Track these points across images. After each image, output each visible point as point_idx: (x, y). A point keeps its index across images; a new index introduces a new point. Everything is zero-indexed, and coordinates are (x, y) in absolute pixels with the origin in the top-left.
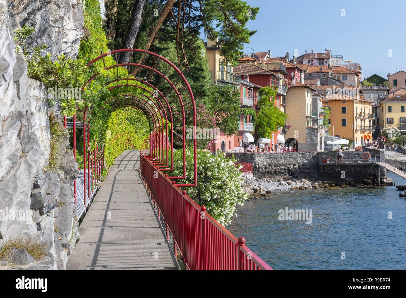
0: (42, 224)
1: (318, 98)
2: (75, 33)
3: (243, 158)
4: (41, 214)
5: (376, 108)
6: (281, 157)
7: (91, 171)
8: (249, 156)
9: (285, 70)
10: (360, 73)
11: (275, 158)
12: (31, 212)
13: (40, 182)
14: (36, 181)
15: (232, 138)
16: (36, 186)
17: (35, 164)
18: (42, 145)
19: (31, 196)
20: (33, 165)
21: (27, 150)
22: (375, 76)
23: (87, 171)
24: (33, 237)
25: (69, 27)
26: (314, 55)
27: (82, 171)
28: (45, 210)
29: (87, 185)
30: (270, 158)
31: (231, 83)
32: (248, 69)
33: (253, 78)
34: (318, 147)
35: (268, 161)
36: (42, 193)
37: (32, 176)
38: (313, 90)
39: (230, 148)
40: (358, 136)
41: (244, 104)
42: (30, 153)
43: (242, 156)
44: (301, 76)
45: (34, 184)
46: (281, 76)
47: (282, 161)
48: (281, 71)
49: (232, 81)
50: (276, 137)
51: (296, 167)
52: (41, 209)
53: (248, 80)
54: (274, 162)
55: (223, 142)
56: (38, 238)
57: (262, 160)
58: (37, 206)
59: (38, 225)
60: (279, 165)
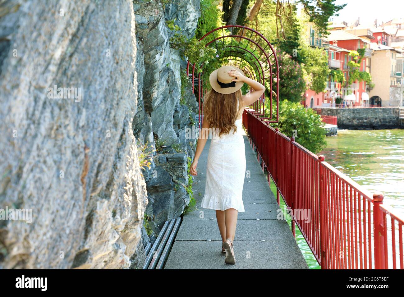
0: (180, 134)
3: (329, 112)
4: (179, 128)
6: (363, 113)
8: (335, 111)
9: (372, 35)
11: (358, 113)
12: (173, 127)
13: (178, 109)
14: (176, 109)
15: (320, 96)
16: (176, 111)
17: (176, 98)
19: (173, 117)
20: (175, 98)
21: (172, 90)
24: (175, 140)
28: (181, 126)
30: (353, 113)
33: (340, 42)
35: (352, 115)
36: (180, 116)
37: (175, 105)
39: (318, 104)
42: (173, 92)
43: (329, 110)
45: (175, 110)
46: (367, 40)
47: (364, 116)
48: (369, 36)
49: (322, 46)
50: (360, 95)
51: (378, 120)
52: (179, 125)
53: (336, 45)
54: (358, 116)
55: (312, 99)
56: (177, 141)
57: (346, 115)
58: (177, 123)
59: (178, 134)
60: (362, 119)
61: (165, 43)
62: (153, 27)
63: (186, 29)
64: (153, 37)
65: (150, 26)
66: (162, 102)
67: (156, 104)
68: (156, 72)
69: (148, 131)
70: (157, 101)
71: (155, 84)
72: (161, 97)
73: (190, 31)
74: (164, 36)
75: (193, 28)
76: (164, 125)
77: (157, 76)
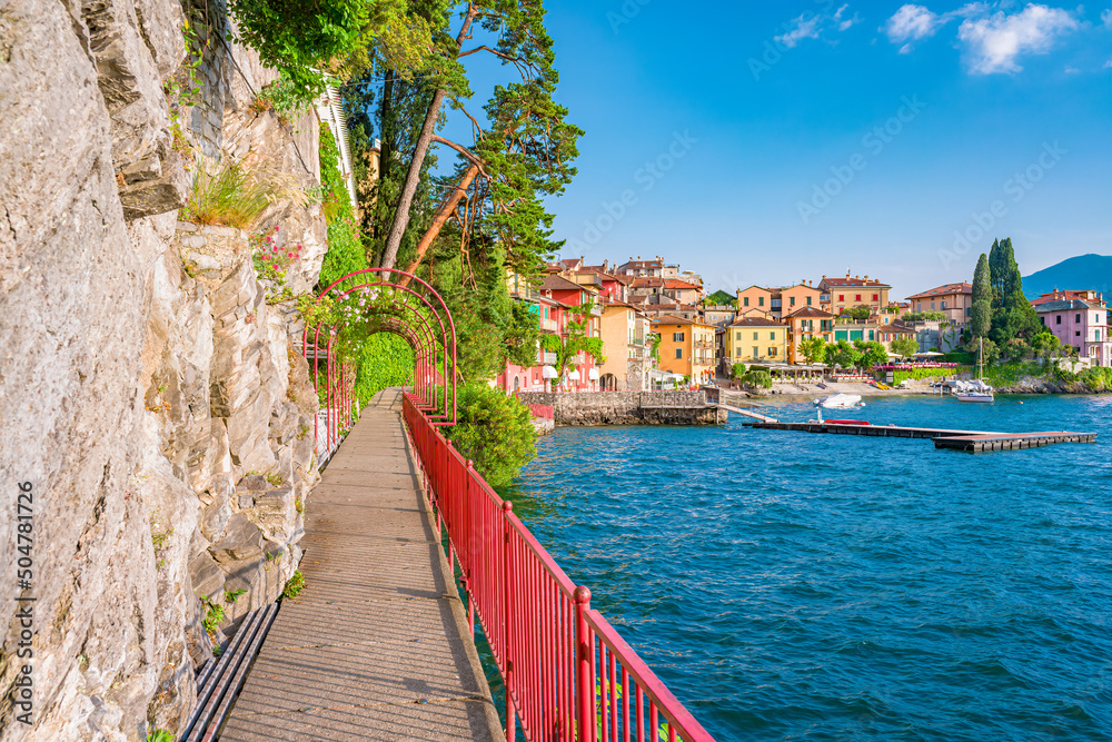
0: (281, 454)
1: (645, 321)
2: (317, 248)
3: (542, 398)
4: (280, 443)
5: (721, 334)
6: (591, 399)
7: (336, 410)
9: (600, 285)
10: (701, 288)
11: (583, 399)
12: (268, 443)
13: (278, 412)
14: (275, 411)
15: (529, 372)
16: (274, 415)
17: (274, 393)
18: (280, 374)
19: (269, 425)
20: (272, 394)
21: (265, 380)
22: (720, 291)
23: (331, 411)
24: (271, 465)
25: (309, 242)
26: (641, 263)
27: (325, 411)
28: (283, 440)
29: (331, 427)
30: (577, 399)
31: (528, 301)
32: (550, 283)
33: (556, 293)
34: (643, 385)
35: (575, 403)
36: (281, 423)
37: (271, 405)
38: (636, 310)
39: (525, 385)
40: (697, 370)
41: (544, 328)
42: (269, 382)
43: (541, 395)
44: (622, 292)
45: (272, 413)
46: (596, 291)
47: (593, 404)
48: (594, 285)
49: (529, 298)
50: (587, 373)
51: (612, 410)
52: (279, 439)
53: (550, 296)
54: (583, 404)
55: (517, 378)
56: (276, 466)
57: (567, 402)
58: (276, 436)
59: (277, 454)
60: (589, 408)
61: (252, 302)
62: (230, 276)
63: (302, 271)
64: (230, 293)
65: (225, 274)
66: (247, 401)
67: (237, 404)
68: (236, 351)
69: (221, 452)
70: (239, 399)
71: (235, 370)
72: (245, 393)
73: (311, 275)
74: (249, 291)
75: (316, 270)
76: (251, 441)
77: (237, 357)
